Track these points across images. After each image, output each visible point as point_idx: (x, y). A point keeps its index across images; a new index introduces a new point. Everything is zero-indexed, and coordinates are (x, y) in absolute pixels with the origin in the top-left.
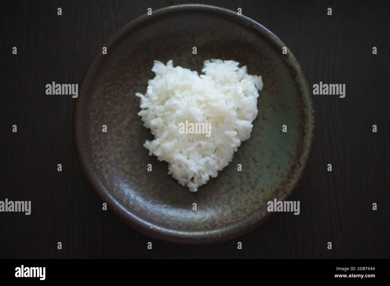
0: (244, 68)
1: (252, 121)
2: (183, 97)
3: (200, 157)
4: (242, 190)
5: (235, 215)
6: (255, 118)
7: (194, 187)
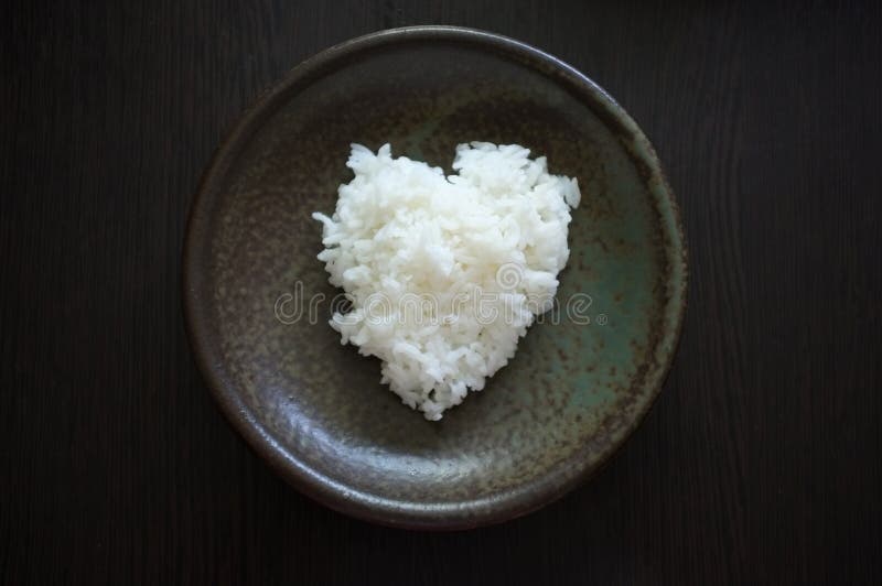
0: (542, 161)
1: (557, 272)
2: (413, 223)
3: (449, 347)
4: (535, 417)
5: (522, 469)
6: (563, 266)
7: (435, 411)
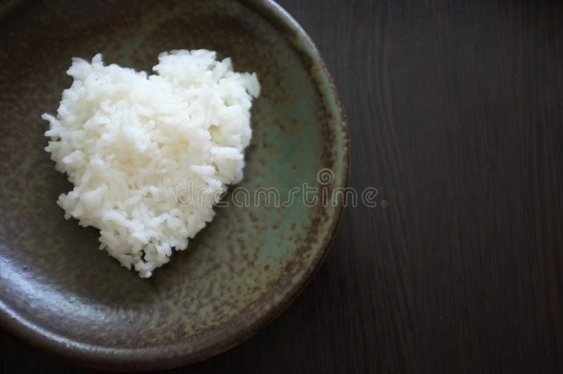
0: (227, 62)
1: (241, 148)
2: (116, 112)
3: (152, 214)
4: (232, 269)
5: (220, 313)
6: (247, 143)
7: (146, 270)
